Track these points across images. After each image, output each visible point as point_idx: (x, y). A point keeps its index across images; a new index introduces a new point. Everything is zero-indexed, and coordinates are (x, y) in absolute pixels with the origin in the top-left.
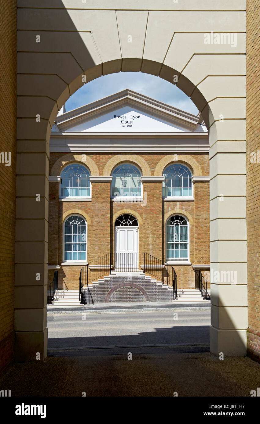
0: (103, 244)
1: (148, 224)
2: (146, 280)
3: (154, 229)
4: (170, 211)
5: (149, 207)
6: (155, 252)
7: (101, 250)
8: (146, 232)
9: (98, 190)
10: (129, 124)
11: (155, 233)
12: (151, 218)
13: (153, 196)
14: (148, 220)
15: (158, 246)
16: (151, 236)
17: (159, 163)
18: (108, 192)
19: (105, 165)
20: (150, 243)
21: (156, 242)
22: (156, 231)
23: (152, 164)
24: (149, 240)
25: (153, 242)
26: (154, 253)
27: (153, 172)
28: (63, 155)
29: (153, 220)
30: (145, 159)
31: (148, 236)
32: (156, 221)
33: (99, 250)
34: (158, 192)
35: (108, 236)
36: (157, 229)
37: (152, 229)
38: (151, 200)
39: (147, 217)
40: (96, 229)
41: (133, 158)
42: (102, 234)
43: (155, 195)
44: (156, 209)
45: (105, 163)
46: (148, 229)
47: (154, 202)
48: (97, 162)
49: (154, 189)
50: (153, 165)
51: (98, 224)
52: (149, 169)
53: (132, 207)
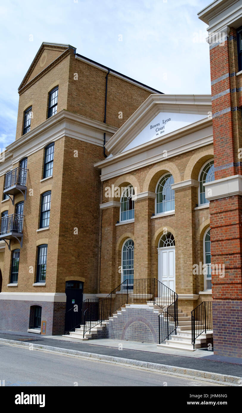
0: (142, 269)
1: (179, 241)
2: (154, 314)
3: (185, 247)
4: (204, 222)
5: (180, 220)
6: (186, 277)
7: (141, 276)
8: (177, 252)
9: (139, 209)
10: (162, 130)
11: (186, 253)
12: (182, 234)
13: (184, 205)
14: (179, 236)
15: (189, 269)
16: (182, 256)
17: (188, 165)
18: (147, 209)
19: (144, 180)
20: (181, 265)
21: (187, 264)
22: (187, 249)
23: (182, 167)
24: (180, 262)
25: (185, 265)
26: (185, 279)
27: (182, 176)
28: (116, 180)
29: (184, 236)
30: (175, 164)
31: (180, 256)
32: (186, 237)
33: (139, 277)
34: (188, 199)
35: (146, 259)
36: (188, 247)
37: (183, 248)
38: (182, 211)
39: (178, 233)
40: (137, 253)
41: (165, 166)
42: (142, 258)
43: (185, 205)
44: (186, 221)
45: (144, 179)
46: (179, 248)
47: (184, 213)
48: (139, 179)
49: (184, 197)
50: (182, 169)
51: (139, 246)
52: (179, 175)
53: (168, 222)
